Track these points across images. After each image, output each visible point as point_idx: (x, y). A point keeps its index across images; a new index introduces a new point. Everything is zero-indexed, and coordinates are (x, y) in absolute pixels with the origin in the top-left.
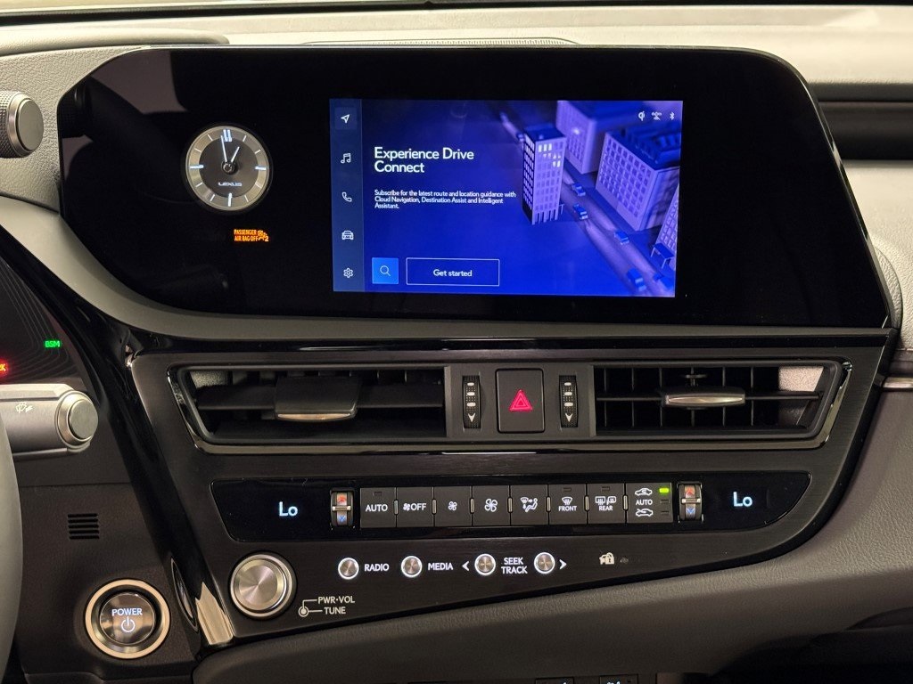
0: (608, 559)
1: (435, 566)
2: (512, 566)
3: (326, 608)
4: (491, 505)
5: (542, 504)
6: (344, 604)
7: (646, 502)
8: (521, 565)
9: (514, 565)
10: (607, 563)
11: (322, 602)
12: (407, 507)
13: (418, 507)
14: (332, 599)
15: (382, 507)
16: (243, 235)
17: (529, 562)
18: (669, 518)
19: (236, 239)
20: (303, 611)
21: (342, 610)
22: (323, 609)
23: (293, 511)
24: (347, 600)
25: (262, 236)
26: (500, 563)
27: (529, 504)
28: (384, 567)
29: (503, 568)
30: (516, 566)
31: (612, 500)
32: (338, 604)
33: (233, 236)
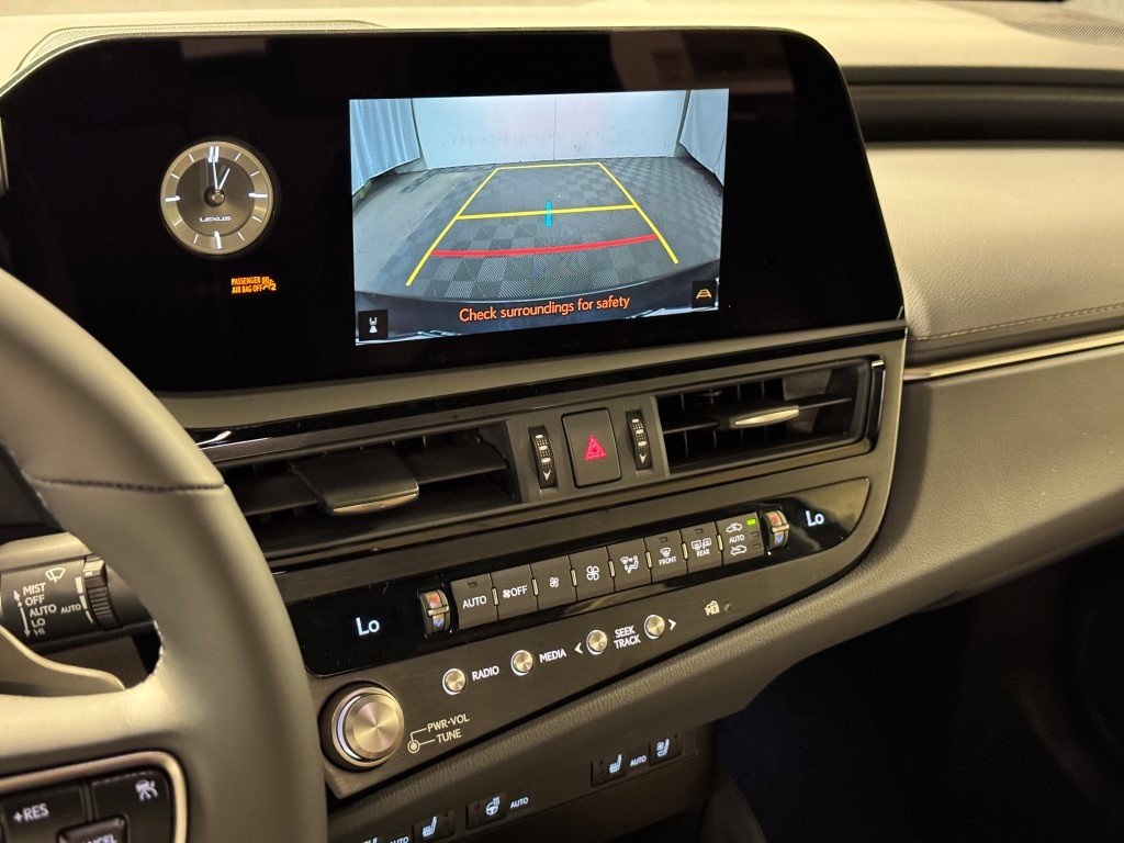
0: (713, 608)
1: (546, 657)
2: (624, 638)
3: (439, 736)
4: (593, 573)
5: (643, 561)
6: (458, 726)
7: (738, 537)
8: (633, 635)
9: (626, 637)
10: (713, 612)
11: (433, 729)
12: (507, 594)
13: (518, 591)
14: (443, 723)
15: (480, 600)
16: (241, 285)
17: (640, 630)
18: (760, 551)
19: (234, 291)
20: (414, 746)
21: (456, 734)
22: (434, 737)
23: (374, 626)
24: (460, 719)
25: (268, 284)
26: (612, 637)
27: (631, 564)
28: (492, 671)
29: (616, 642)
30: (628, 637)
31: (708, 542)
32: (451, 728)
33: (230, 287)
